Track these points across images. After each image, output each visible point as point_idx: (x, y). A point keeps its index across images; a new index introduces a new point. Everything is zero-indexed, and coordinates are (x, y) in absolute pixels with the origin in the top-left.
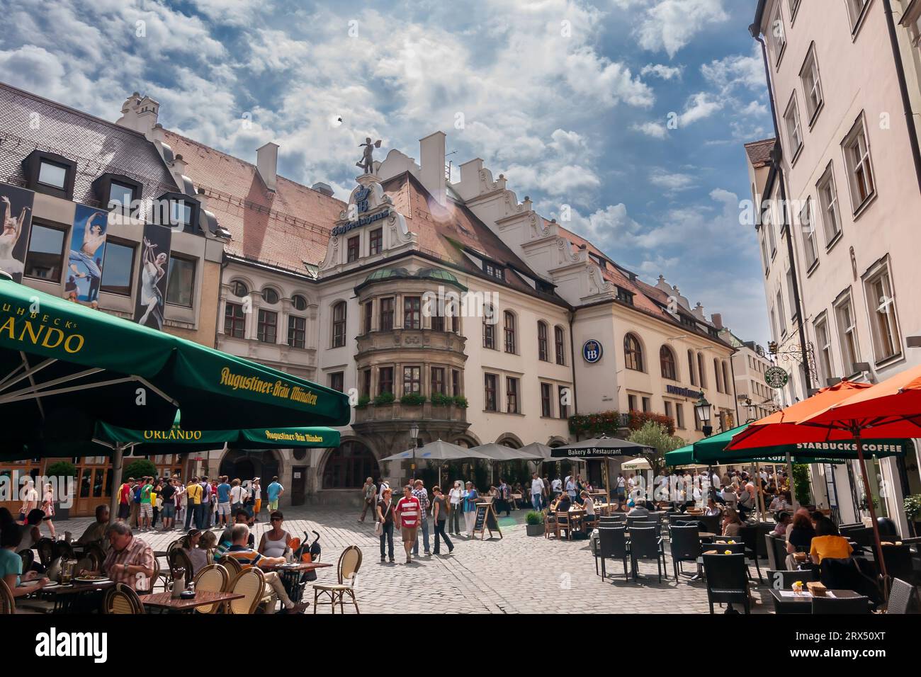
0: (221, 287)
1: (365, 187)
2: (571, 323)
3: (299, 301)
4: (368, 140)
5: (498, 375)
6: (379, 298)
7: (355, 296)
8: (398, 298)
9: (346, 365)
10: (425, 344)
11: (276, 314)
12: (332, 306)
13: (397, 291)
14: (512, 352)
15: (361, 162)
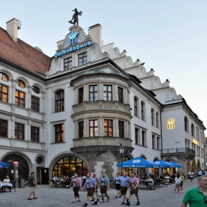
1: (75, 32)
2: (161, 112)
3: (36, 89)
5: (139, 129)
6: (88, 85)
7: (70, 86)
8: (100, 84)
9: (64, 120)
10: (116, 109)
11: (25, 93)
12: (54, 92)
13: (100, 81)
14: (143, 120)
15: (71, 21)
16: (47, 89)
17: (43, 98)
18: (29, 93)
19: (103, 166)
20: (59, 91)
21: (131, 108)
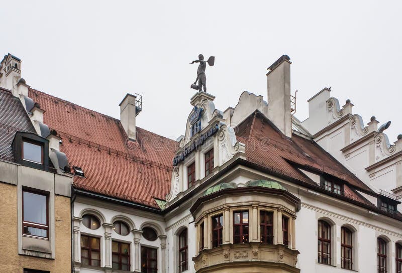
0: (73, 220)
1: (198, 107)
3: (149, 232)
4: (201, 57)
6: (210, 217)
7: (193, 219)
8: (227, 212)
10: (254, 257)
11: (128, 244)
12: (177, 235)
13: (226, 206)
15: (195, 83)
16: (167, 229)
17: (163, 248)
18: (135, 243)
20: (182, 232)
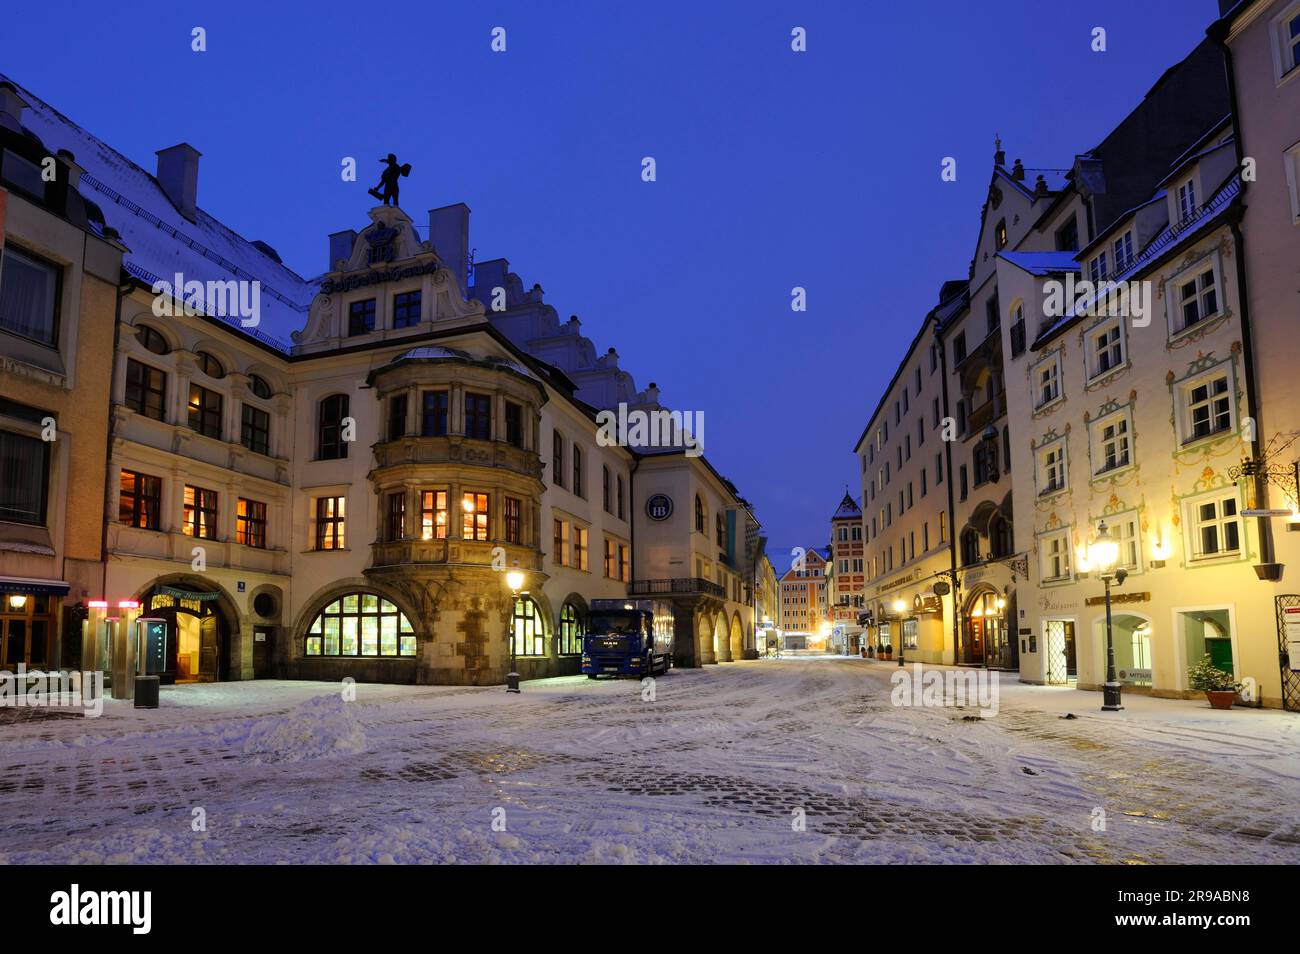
1: (388, 225)
2: (632, 473)
5: (566, 521)
6: (420, 390)
7: (367, 385)
8: (457, 390)
9: (349, 485)
10: (498, 462)
14: (579, 495)
15: (377, 189)
17: (282, 414)
18: (235, 396)
19: (459, 623)
20: (332, 399)
21: (542, 461)
